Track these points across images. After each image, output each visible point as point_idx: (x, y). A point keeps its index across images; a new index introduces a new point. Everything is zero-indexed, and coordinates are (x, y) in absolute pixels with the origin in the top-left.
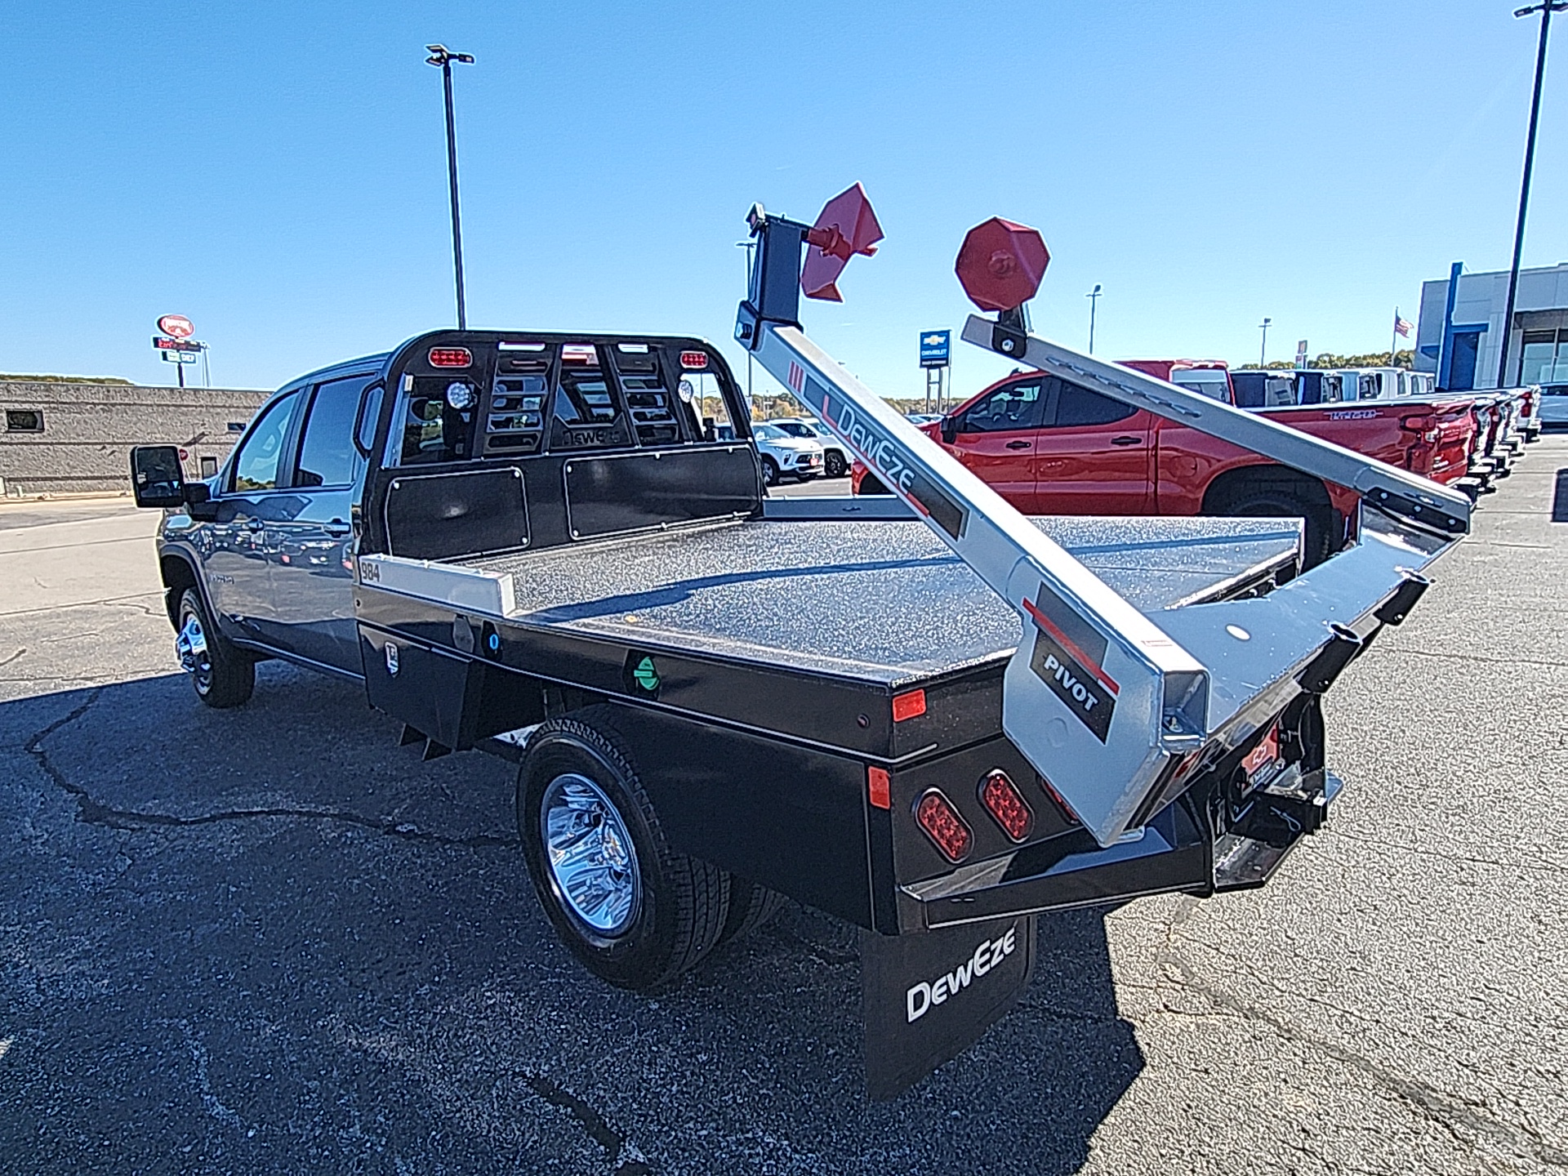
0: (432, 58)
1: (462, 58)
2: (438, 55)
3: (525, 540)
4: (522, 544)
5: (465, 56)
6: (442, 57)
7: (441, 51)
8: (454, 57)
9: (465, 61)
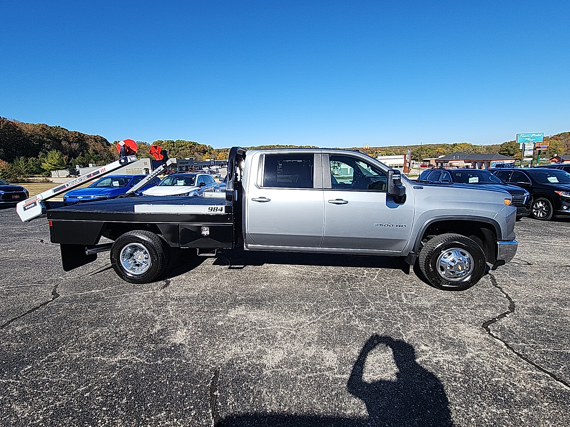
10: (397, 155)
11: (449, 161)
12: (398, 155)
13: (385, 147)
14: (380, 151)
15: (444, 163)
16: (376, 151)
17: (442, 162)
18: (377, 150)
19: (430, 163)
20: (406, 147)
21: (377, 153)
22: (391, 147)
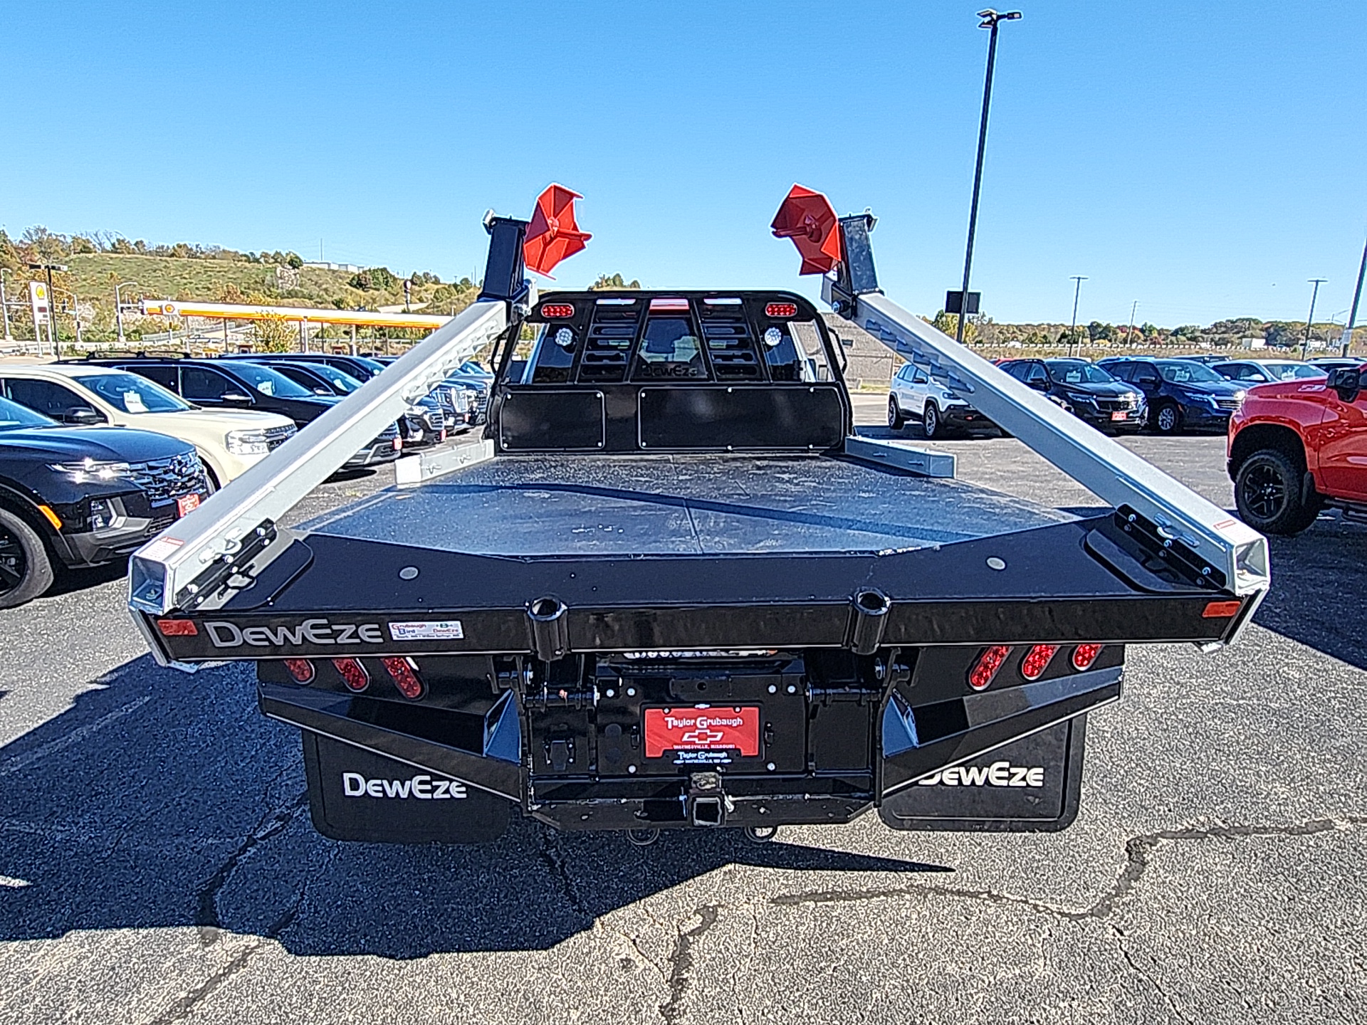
0: (983, 23)
1: (1011, 16)
2: (988, 19)
3: (600, 444)
4: (597, 446)
5: (1013, 14)
6: (993, 19)
7: (990, 14)
8: (1003, 16)
9: (1013, 18)
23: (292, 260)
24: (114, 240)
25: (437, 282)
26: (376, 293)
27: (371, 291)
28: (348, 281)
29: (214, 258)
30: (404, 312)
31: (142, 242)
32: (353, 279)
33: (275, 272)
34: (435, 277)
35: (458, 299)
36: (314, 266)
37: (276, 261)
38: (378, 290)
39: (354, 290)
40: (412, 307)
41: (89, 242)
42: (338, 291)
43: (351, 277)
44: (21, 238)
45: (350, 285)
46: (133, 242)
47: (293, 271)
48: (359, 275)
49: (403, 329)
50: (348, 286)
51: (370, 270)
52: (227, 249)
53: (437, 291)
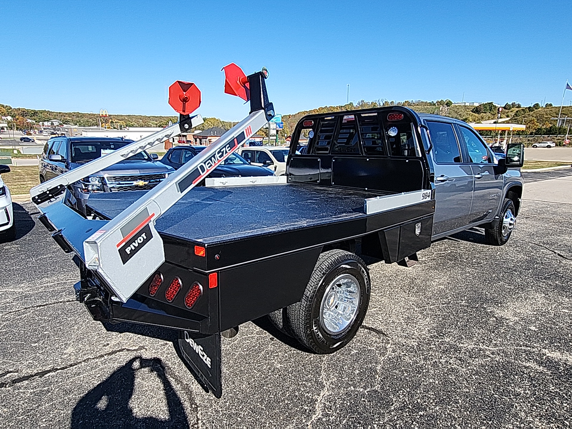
10: (140, 127)
11: (207, 137)
12: (142, 127)
13: (122, 116)
14: (116, 121)
15: (203, 138)
16: (110, 120)
17: (202, 137)
18: (112, 119)
19: (186, 139)
20: (149, 117)
21: (113, 123)
22: (129, 116)
23: (447, 103)
24: (384, 102)
25: (519, 106)
26: (484, 114)
27: (482, 114)
28: (472, 110)
29: (418, 105)
30: (495, 123)
31: (393, 102)
32: (474, 109)
33: (439, 109)
34: (519, 104)
35: (529, 115)
36: (457, 105)
37: (441, 104)
38: (485, 113)
39: (474, 114)
40: (500, 120)
41: (376, 103)
42: (466, 115)
43: (473, 108)
44: (357, 104)
45: (472, 112)
46: (390, 102)
47: (447, 108)
48: (477, 107)
49: (490, 131)
50: (471, 112)
51: (483, 104)
52: (423, 101)
53: (517, 112)
